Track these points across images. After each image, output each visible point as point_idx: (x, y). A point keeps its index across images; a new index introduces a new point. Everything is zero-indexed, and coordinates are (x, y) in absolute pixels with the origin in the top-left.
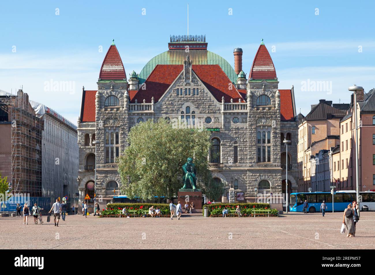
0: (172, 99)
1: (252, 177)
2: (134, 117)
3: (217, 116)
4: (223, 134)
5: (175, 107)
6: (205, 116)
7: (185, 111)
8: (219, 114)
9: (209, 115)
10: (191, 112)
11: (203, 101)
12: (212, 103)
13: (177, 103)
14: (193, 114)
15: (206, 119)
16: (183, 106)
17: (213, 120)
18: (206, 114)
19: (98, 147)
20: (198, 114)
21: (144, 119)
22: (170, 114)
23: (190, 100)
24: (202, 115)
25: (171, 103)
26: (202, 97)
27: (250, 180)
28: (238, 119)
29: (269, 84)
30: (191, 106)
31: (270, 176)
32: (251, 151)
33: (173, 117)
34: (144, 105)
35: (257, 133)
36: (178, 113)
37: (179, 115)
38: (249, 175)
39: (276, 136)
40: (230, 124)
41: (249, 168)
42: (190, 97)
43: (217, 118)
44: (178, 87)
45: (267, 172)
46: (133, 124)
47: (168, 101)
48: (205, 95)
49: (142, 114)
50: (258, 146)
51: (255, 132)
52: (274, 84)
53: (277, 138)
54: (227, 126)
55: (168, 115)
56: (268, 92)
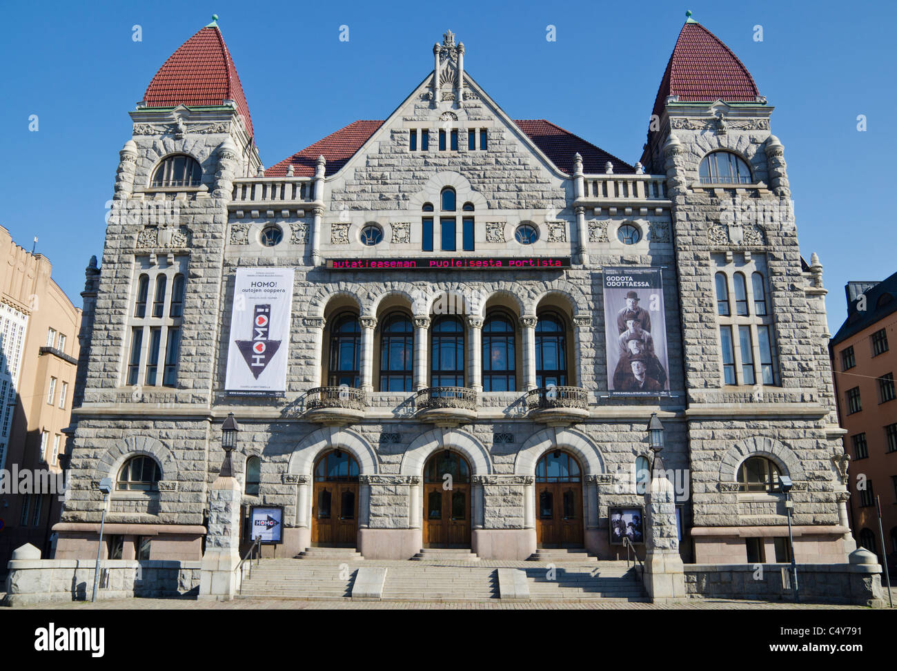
0: (391, 161)
1: (712, 444)
2: (248, 222)
3: (558, 219)
5: (402, 188)
6: (513, 219)
7: (437, 202)
8: (562, 211)
9: (527, 215)
10: (459, 205)
11: (505, 167)
12: (534, 173)
13: (407, 175)
14: (468, 214)
15: (517, 228)
16: (428, 183)
17: (542, 231)
18: (516, 212)
19: (101, 326)
20: (485, 213)
21: (284, 231)
22: (380, 213)
23: (454, 164)
24: (498, 215)
25: (387, 174)
26: (498, 154)
27: (703, 454)
28: (638, 229)
29: (740, 115)
30: (460, 186)
31: (783, 438)
32: (695, 341)
33: (393, 221)
34: (288, 182)
35: (713, 275)
36: (412, 207)
37: (416, 216)
38: (697, 437)
39: (786, 288)
40: (605, 245)
41: (693, 409)
42: (454, 157)
43: (556, 225)
44: (413, 125)
45: (766, 423)
46: (244, 248)
47: (376, 169)
48: (511, 148)
49: (278, 210)
50: (721, 326)
51: (703, 269)
52: (756, 116)
53: (792, 294)
54: (597, 252)
55: (372, 217)
56: (740, 140)
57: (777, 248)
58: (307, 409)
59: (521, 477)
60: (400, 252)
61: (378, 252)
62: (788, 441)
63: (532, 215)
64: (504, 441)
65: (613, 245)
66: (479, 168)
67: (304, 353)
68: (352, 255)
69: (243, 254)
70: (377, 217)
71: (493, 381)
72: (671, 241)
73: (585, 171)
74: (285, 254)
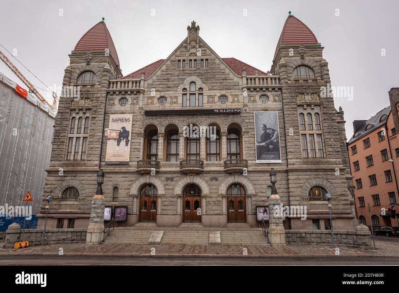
0: (171, 72)
1: (298, 181)
2: (115, 96)
3: (236, 94)
4: (245, 118)
5: (175, 83)
6: (218, 93)
7: (188, 87)
8: (238, 90)
9: (223, 92)
10: (197, 89)
11: (215, 74)
12: (227, 76)
13: (177, 78)
14: (201, 92)
15: (220, 97)
16: (185, 81)
17: (230, 98)
18: (219, 91)
19: (57, 137)
20: (207, 92)
21: (128, 100)
22: (166, 92)
23: (195, 73)
24: (212, 93)
25: (169, 77)
26: (213, 69)
27: (294, 185)
28: (268, 97)
29: (310, 51)
30: (197, 82)
31: (328, 179)
32: (291, 141)
33: (171, 95)
34: (130, 81)
35: (298, 114)
36: (178, 90)
37: (180, 93)
38: (292, 178)
39: (329, 119)
40: (255, 104)
41: (290, 167)
42: (195, 70)
43: (235, 96)
44: (179, 58)
45: (320, 173)
46: (113, 107)
47: (165, 75)
48: (217, 66)
49: (126, 92)
50: (302, 134)
51: (295, 112)
52: (316, 51)
53: (331, 121)
54: (252, 106)
55: (163, 94)
56: (309, 60)
57: (324, 103)
58: (137, 169)
59: (221, 195)
60: (174, 108)
61: (166, 108)
62: (329, 180)
63: (226, 92)
64: (214, 180)
65: (258, 103)
66: (205, 74)
67: (137, 147)
68: (155, 109)
69: (113, 109)
70: (165, 94)
71: (211, 157)
72: (281, 101)
73: (247, 74)
74: (129, 109)
